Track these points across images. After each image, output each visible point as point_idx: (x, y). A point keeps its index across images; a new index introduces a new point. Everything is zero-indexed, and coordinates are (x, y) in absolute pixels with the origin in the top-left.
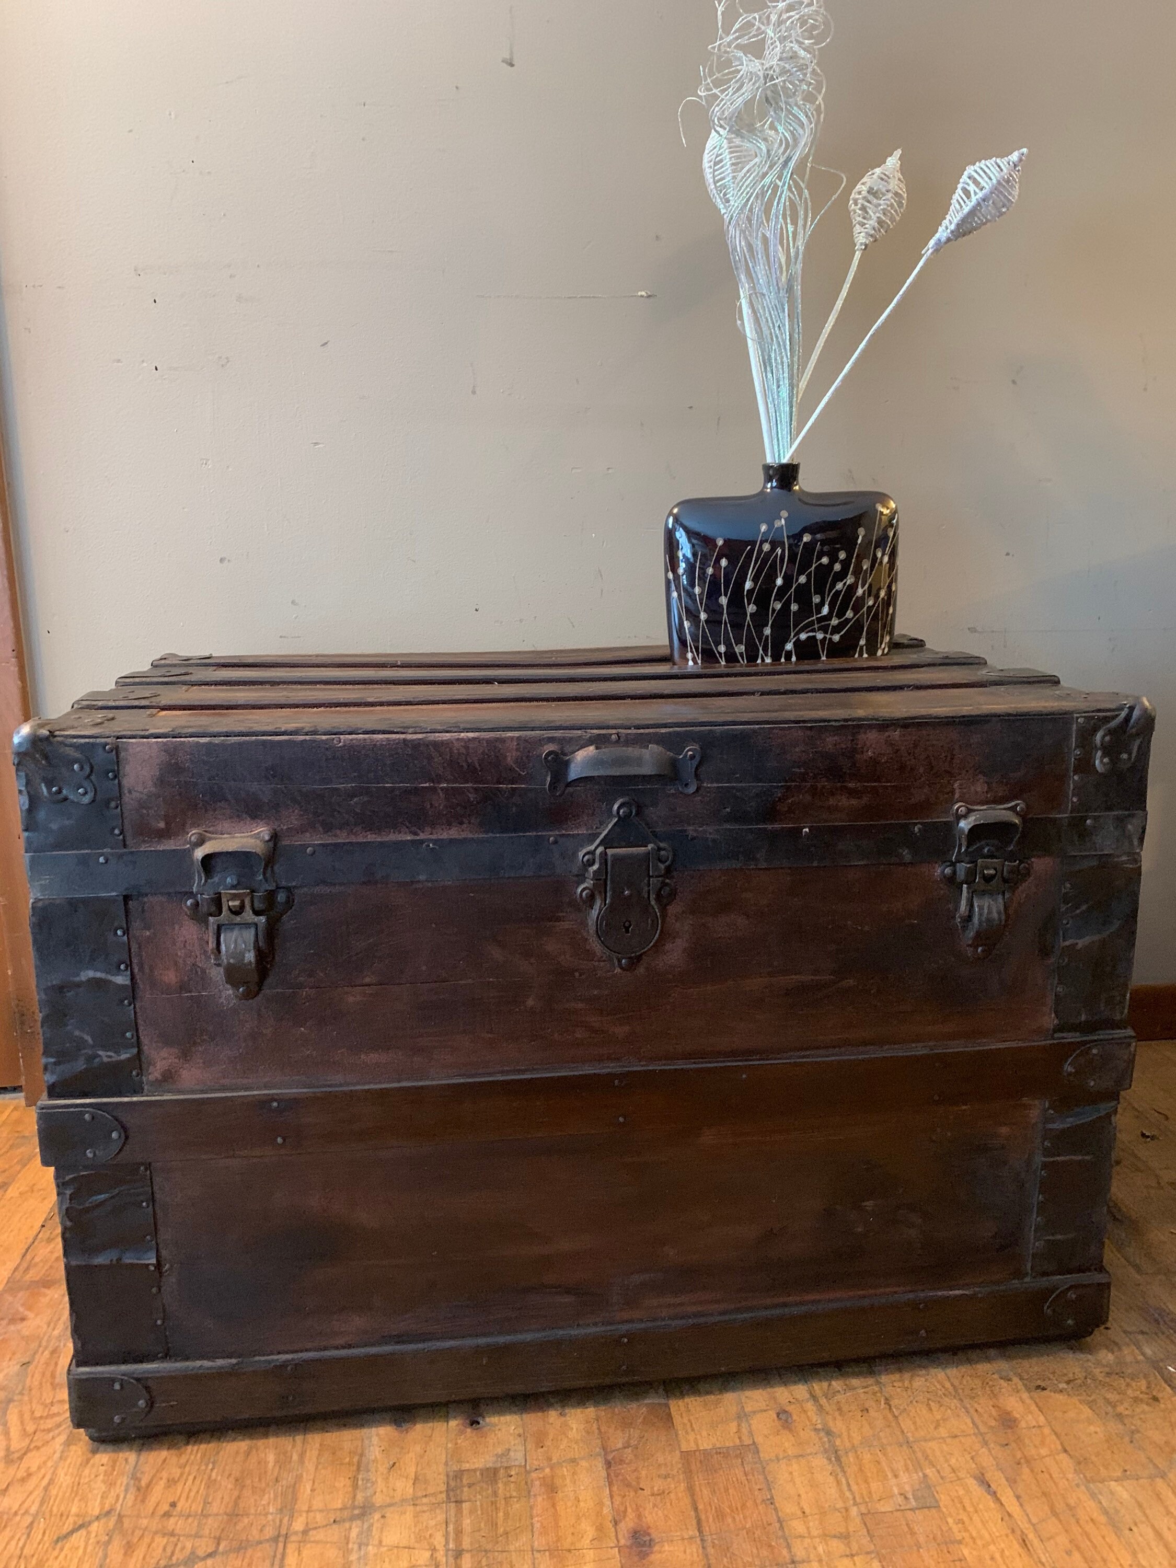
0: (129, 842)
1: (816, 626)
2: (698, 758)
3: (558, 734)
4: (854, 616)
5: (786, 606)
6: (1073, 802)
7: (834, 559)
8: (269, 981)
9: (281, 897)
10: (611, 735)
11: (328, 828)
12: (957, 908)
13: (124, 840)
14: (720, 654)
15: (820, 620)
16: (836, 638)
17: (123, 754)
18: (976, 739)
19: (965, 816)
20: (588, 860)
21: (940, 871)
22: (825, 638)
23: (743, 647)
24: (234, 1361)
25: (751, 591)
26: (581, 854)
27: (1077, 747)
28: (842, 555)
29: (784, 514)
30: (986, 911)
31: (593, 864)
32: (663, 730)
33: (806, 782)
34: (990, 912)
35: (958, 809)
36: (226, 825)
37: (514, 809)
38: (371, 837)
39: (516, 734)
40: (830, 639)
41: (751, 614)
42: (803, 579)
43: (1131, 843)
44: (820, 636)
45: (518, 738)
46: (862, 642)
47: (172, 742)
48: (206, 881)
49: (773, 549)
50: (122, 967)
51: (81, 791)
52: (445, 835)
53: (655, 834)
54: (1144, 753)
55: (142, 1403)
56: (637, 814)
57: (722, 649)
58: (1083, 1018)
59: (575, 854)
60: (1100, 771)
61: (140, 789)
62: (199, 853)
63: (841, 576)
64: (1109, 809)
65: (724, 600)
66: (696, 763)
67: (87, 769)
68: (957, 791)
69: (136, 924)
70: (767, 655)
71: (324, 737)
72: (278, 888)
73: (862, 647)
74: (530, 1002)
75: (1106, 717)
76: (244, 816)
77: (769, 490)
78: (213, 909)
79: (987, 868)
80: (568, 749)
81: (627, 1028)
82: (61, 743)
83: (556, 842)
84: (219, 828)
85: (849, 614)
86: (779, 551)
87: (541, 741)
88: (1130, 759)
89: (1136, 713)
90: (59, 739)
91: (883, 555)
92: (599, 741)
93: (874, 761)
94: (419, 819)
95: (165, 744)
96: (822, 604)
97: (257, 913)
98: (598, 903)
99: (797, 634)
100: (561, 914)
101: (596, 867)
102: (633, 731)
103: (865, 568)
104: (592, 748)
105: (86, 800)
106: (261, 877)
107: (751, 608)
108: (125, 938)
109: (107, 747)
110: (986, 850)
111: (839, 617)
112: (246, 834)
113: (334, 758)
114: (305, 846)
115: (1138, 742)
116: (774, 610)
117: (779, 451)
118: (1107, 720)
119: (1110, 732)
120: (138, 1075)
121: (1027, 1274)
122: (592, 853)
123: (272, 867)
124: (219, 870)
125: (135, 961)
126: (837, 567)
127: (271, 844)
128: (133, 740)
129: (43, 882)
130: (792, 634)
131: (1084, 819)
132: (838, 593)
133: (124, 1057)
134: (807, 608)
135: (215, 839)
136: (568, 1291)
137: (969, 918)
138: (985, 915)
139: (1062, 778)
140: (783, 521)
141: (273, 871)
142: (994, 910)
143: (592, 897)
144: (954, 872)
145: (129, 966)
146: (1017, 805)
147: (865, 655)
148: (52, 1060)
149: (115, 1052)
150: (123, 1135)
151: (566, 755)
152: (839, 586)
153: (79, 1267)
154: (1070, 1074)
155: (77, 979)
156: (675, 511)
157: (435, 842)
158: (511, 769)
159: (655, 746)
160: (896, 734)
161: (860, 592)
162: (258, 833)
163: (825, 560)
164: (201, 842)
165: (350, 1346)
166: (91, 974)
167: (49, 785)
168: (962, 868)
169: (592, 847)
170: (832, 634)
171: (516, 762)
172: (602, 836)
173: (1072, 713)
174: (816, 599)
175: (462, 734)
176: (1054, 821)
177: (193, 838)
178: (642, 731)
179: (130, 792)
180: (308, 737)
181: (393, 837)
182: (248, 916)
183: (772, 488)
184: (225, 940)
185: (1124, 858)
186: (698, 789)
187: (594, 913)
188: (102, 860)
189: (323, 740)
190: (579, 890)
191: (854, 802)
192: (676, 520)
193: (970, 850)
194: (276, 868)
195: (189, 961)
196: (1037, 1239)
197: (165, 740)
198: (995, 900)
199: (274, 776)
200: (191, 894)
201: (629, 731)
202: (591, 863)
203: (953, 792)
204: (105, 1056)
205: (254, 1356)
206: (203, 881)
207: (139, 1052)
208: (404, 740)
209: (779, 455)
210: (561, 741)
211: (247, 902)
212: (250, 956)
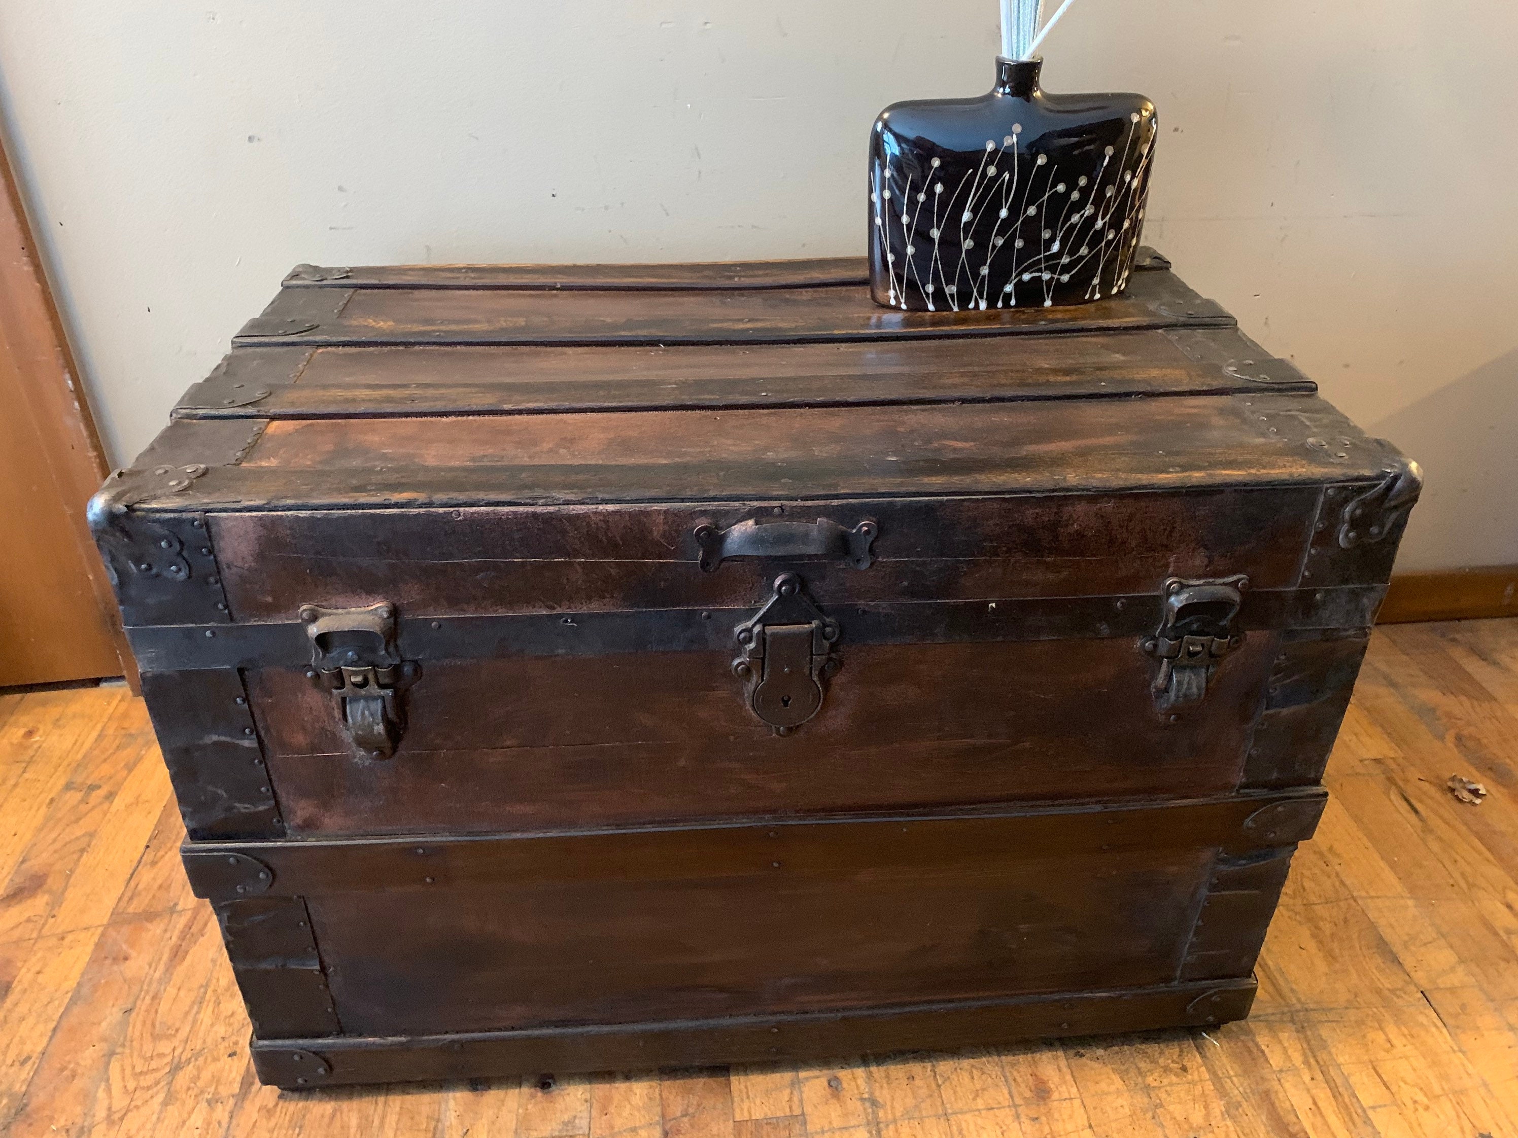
0: (236, 615)
1: (1043, 266)
2: (874, 533)
3: (713, 506)
4: (1089, 253)
5: (1009, 244)
6: (1303, 576)
7: (1072, 186)
8: (402, 745)
9: (407, 669)
10: (774, 507)
11: (453, 602)
12: (1153, 677)
13: (230, 613)
14: (927, 294)
15: (1048, 259)
16: (1065, 278)
17: (214, 529)
18: (1202, 511)
19: (1177, 593)
20: (745, 638)
21: (1140, 643)
22: (1052, 278)
23: (954, 289)
24: (403, 1039)
25: (969, 224)
26: (737, 630)
27: (1319, 519)
28: (1083, 181)
29: (1017, 128)
30: (1185, 686)
31: (750, 641)
32: (835, 502)
33: (999, 556)
34: (1188, 689)
35: (1170, 584)
36: (341, 600)
37: (662, 584)
38: (501, 612)
39: (663, 506)
40: (1058, 279)
41: (967, 251)
42: (1032, 211)
43: (1363, 617)
44: (1046, 276)
45: (666, 512)
46: (1096, 281)
47: (267, 516)
48: (324, 656)
49: (999, 174)
50: (247, 731)
51: (173, 568)
52: (584, 609)
53: (820, 609)
54: (1400, 526)
55: (321, 1071)
56: (801, 590)
57: (930, 288)
58: (1275, 775)
59: (730, 629)
60: (1341, 544)
61: (240, 564)
62: (313, 630)
63: (1079, 206)
64: (1346, 581)
65: (935, 234)
66: (872, 539)
67: (177, 546)
68: (1172, 565)
69: (255, 693)
70: (981, 297)
71: (441, 510)
72: (402, 661)
73: (1095, 287)
74: (682, 763)
75: (1360, 487)
76: (359, 591)
77: (1000, 95)
78: (335, 683)
79: (1193, 644)
80: (722, 522)
81: (784, 785)
82: (143, 519)
83: (709, 617)
84: (333, 602)
85: (1084, 251)
86: (1007, 176)
87: (693, 515)
88: (1380, 533)
89: (1399, 484)
90: (138, 513)
91: (1133, 178)
92: (759, 515)
93: (1080, 535)
94: (555, 595)
95: (260, 518)
96: (1052, 240)
97: (382, 686)
98: (755, 678)
99: (1020, 274)
100: (714, 685)
101: (752, 645)
102: (800, 503)
103: (1108, 195)
104: (751, 522)
105: (182, 575)
106: (383, 652)
107: (968, 244)
108: (246, 706)
109: (196, 523)
110: (1195, 626)
111: (1071, 253)
112: (362, 609)
113: (454, 532)
114: (428, 621)
115: (1394, 516)
116: (994, 246)
117: (1018, 42)
118: (1361, 490)
119: (1363, 503)
120: (279, 821)
121: (1176, 978)
122: (750, 630)
123: (395, 641)
124: (336, 644)
125: (260, 725)
126: (1075, 195)
127: (392, 620)
128: (224, 514)
129: (149, 655)
130: (1014, 275)
131: (1314, 592)
132: (1073, 226)
133: (261, 808)
134: (1034, 244)
135: (330, 614)
136: (722, 989)
137: (1166, 690)
138: (1183, 690)
139: (1298, 550)
140: (1015, 139)
141: (396, 646)
142: (1194, 685)
143: (748, 671)
144: (1155, 646)
145: (255, 730)
146: (1239, 580)
147: (1097, 296)
148: (190, 810)
149: (253, 804)
150: (270, 875)
151: (721, 529)
152: (1075, 218)
153: (247, 971)
154: (1249, 828)
155: (201, 742)
156: (886, 116)
157: (574, 618)
158: (658, 544)
159: (825, 520)
160: (1108, 506)
161: (1099, 224)
162: (376, 609)
163: (1061, 188)
164: (314, 618)
165: (513, 1029)
166: (215, 738)
167: (138, 563)
168: (1165, 644)
169: (749, 624)
170: (1060, 274)
171: (663, 536)
172: (761, 612)
173: (1322, 482)
174: (1046, 235)
175: (601, 507)
176: (1278, 595)
177: (304, 615)
178: (809, 503)
179: (229, 567)
180: (422, 511)
181: (527, 611)
182: (373, 689)
183: (1004, 94)
184: (351, 712)
185: (1352, 632)
186: (872, 564)
187: (751, 686)
188: (208, 634)
189: (439, 514)
190: (736, 662)
191: (1051, 576)
192: (886, 126)
193: (1178, 625)
194: (399, 642)
195: (318, 726)
196: (1189, 953)
197: (260, 514)
198: (1198, 675)
199: (388, 551)
200: (309, 667)
201: (795, 503)
202: (749, 640)
203: (1167, 566)
204: (243, 808)
205: (423, 1035)
206: (321, 655)
207: (277, 803)
208: (534, 514)
209: (1018, 47)
210: (716, 514)
211: (371, 677)
212: (380, 728)
